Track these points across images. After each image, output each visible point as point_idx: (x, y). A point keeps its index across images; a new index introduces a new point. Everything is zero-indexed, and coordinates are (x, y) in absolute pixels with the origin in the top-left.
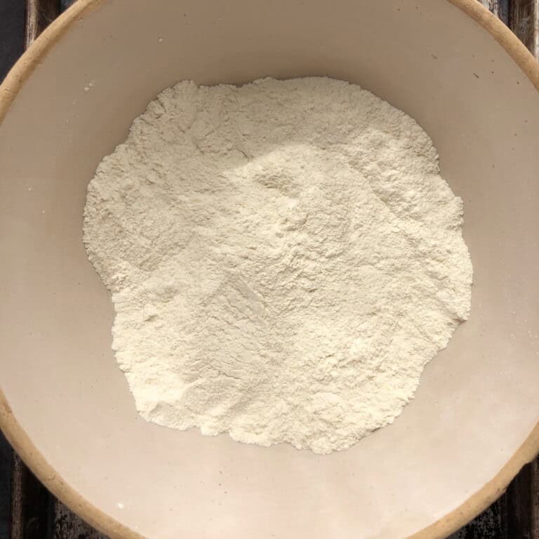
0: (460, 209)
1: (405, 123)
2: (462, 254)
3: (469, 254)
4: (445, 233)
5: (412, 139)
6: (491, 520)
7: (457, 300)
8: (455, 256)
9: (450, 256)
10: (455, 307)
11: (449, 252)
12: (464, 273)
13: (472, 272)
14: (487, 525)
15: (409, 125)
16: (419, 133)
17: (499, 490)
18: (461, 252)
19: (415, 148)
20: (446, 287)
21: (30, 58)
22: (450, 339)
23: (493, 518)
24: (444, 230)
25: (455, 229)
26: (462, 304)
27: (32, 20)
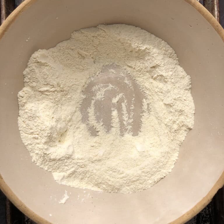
0: (189, 81)
1: (163, 44)
2: (190, 101)
3: (193, 100)
4: (184, 92)
5: (166, 51)
6: (207, 211)
7: (188, 121)
8: (188, 102)
9: (185, 102)
10: (188, 123)
11: (185, 100)
12: (191, 109)
13: (194, 108)
14: (206, 213)
15: (165, 45)
16: (169, 48)
17: (209, 200)
18: (190, 100)
19: (167, 55)
20: (184, 115)
21: (2, 29)
22: (186, 136)
23: (208, 210)
24: (183, 91)
25: (188, 90)
26: (190, 122)
27: (3, 12)
